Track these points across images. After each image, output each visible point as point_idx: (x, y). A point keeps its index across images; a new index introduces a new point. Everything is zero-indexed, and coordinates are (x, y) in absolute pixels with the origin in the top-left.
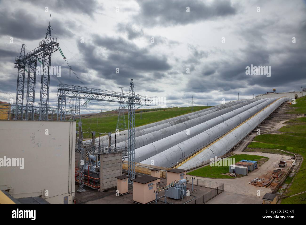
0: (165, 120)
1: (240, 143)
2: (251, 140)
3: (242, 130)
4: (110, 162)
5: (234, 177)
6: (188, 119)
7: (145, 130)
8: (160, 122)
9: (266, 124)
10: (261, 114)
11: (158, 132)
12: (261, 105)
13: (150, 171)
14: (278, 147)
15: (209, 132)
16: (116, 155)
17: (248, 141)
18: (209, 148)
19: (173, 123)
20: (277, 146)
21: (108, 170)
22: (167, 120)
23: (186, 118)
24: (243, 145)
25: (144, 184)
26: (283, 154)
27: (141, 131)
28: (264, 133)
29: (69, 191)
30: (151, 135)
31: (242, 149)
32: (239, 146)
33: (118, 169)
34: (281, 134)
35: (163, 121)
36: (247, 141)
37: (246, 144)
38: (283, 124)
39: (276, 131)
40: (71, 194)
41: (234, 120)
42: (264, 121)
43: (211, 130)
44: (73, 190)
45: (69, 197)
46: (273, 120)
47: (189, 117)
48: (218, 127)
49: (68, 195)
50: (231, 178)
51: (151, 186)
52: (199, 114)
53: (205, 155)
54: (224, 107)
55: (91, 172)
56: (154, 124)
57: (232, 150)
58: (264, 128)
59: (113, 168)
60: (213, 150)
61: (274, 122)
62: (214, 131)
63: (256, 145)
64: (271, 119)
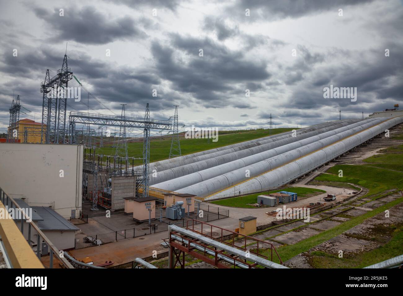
0: (230, 145)
1: (307, 175)
2: (324, 172)
3: (312, 159)
4: (122, 185)
5: (257, 207)
6: (259, 144)
7: (200, 157)
8: (223, 147)
9: (355, 152)
10: (351, 140)
11: (213, 159)
12: (361, 128)
13: (164, 195)
14: (351, 180)
15: (270, 161)
16: (129, 178)
17: (319, 173)
18: (256, 178)
19: (238, 149)
20: (349, 179)
21: (120, 191)
22: (232, 146)
23: (256, 144)
24: (310, 177)
25: (140, 202)
26: (350, 188)
27: (195, 158)
28: (345, 163)
29: (76, 205)
30: (204, 162)
31: (306, 182)
32: (304, 178)
33: (131, 191)
34: (363, 165)
35: (227, 146)
36: (317, 173)
37: (315, 176)
38: (377, 152)
39: (359, 162)
40: (78, 208)
41: (312, 146)
42: (354, 149)
43: (274, 158)
44: (80, 205)
45: (76, 211)
46: (368, 147)
47: (260, 142)
48: (285, 155)
49: (75, 209)
50: (252, 208)
51: (149, 205)
52: (274, 138)
53: (248, 185)
54: (313, 129)
55: (107, 194)
56: (215, 149)
57: (293, 182)
58: (348, 158)
59: (125, 190)
60: (262, 180)
61: (368, 149)
62: (277, 160)
63: (325, 178)
64: (366, 146)
